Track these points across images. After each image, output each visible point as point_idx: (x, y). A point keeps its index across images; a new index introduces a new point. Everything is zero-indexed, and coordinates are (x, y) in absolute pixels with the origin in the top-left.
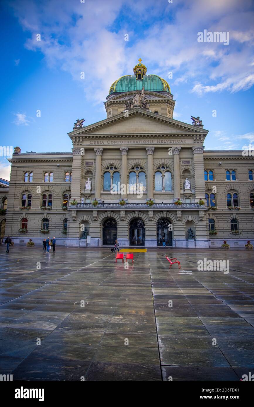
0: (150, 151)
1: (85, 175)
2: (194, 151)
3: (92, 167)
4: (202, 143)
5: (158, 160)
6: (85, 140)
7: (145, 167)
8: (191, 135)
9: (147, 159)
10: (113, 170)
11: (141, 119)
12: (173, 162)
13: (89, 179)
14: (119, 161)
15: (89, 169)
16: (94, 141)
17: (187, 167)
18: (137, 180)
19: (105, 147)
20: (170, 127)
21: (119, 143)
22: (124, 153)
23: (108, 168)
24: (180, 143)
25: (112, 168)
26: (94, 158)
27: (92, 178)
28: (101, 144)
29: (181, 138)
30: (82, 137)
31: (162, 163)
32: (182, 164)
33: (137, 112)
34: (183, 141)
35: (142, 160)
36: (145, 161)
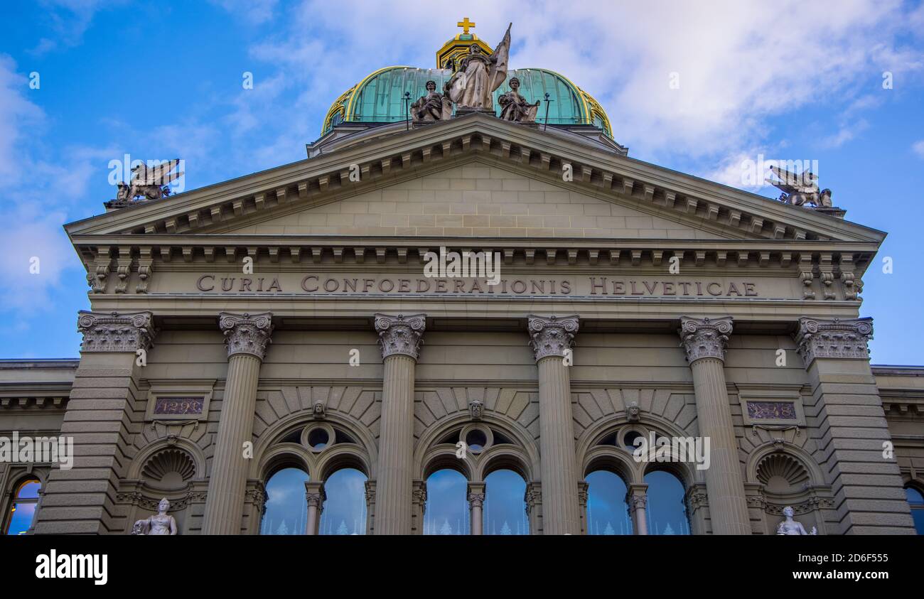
0: (554, 336)
1: (141, 479)
2: (814, 346)
3: (196, 429)
4: (855, 303)
5: (599, 394)
6: (173, 270)
7: (525, 435)
8: (787, 257)
9: (535, 384)
10: (329, 450)
11: (497, 174)
12: (696, 410)
13: (164, 503)
14: (367, 397)
15: (175, 438)
16: (224, 275)
17: (778, 437)
18: (477, 510)
19: (284, 310)
20: (658, 215)
21: (373, 291)
22: (398, 346)
23: (295, 438)
24: (723, 297)
25: (318, 437)
26: (211, 372)
27: (184, 501)
28: (264, 294)
29: (725, 275)
30: (156, 251)
31: (627, 411)
32: (749, 421)
33: (476, 138)
34: (742, 291)
35: (508, 394)
36: (523, 399)
